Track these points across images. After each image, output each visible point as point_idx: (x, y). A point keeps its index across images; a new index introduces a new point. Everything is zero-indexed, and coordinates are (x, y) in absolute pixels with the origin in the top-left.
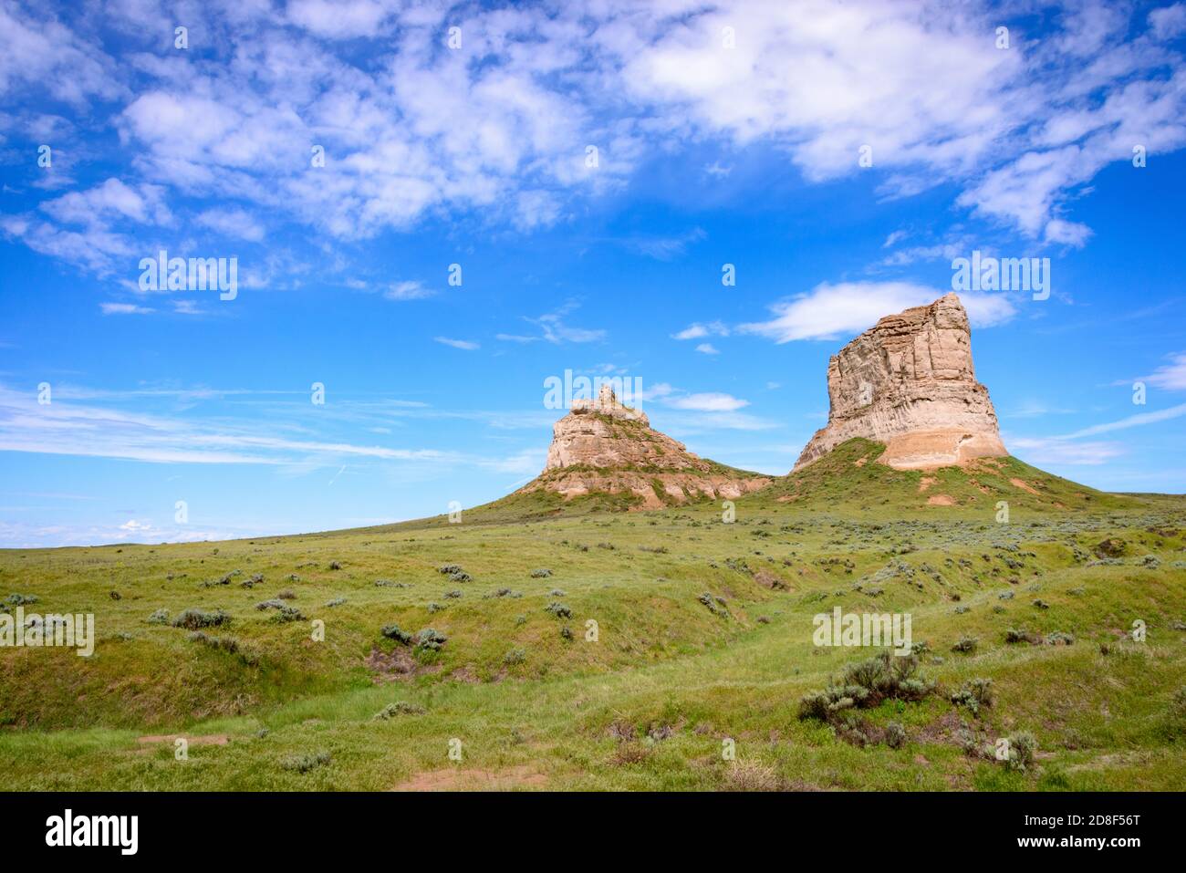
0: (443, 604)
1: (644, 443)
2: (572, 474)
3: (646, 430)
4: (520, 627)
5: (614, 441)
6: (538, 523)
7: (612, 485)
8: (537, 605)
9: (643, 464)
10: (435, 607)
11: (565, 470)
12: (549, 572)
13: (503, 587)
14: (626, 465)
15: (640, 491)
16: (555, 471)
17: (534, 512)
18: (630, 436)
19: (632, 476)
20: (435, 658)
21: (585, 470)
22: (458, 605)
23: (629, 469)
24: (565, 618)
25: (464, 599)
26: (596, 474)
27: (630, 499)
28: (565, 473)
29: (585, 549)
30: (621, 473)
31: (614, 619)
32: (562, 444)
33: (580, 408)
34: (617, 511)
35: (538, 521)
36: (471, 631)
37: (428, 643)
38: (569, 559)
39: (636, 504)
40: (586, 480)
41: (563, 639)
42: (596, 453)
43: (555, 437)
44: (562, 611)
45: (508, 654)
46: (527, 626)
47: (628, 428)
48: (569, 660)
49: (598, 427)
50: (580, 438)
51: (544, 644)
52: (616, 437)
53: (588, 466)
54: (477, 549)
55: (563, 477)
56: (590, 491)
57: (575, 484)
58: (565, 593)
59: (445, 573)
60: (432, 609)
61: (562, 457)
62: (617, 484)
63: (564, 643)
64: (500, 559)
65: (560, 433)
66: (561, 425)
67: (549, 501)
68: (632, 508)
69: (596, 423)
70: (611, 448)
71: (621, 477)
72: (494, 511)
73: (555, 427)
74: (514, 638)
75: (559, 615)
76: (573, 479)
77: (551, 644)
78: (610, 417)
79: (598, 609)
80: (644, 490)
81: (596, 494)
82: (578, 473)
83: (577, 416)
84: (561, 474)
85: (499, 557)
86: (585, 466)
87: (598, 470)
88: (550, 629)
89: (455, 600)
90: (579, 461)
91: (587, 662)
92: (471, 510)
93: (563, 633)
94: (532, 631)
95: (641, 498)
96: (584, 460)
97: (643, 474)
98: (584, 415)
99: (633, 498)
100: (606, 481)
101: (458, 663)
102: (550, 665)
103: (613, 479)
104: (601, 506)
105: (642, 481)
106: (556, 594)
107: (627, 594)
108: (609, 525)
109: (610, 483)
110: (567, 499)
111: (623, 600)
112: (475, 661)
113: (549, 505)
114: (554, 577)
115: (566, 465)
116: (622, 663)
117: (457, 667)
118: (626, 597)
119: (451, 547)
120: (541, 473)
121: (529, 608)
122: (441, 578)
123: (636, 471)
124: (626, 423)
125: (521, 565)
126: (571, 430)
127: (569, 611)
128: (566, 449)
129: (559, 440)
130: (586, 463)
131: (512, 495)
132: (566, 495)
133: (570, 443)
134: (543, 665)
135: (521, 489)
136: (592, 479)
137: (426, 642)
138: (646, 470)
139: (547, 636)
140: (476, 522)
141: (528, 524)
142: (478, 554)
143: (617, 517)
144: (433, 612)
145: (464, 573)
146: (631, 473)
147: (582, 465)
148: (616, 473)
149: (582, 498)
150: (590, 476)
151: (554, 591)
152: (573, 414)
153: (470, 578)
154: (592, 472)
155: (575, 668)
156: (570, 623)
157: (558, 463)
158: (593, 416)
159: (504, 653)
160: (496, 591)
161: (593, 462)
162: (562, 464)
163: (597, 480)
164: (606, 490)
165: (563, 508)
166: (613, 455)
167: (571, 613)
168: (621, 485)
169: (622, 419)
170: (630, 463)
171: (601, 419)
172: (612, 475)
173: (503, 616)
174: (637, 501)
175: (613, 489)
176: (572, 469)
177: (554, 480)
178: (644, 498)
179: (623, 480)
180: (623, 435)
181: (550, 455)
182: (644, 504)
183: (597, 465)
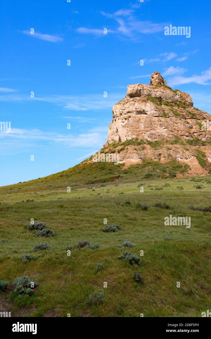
0: (34, 255)
1: (189, 121)
2: (129, 147)
3: (191, 109)
4: (99, 273)
5: (163, 119)
6: (102, 188)
7: (162, 156)
8: (112, 255)
9: (187, 138)
10: (28, 258)
11: (124, 144)
12: (118, 227)
13: (83, 240)
14: (174, 139)
15: (186, 161)
16: (115, 145)
17: (98, 179)
18: (177, 115)
19: (178, 148)
20: (29, 302)
21: (139, 144)
22: (47, 257)
23: (176, 142)
24: (136, 266)
25: (51, 251)
26: (148, 147)
27: (177, 167)
28: (122, 147)
29: (145, 209)
30: (170, 146)
31: (176, 267)
32: (119, 123)
33: (134, 92)
34: (166, 178)
35: (102, 186)
36: (59, 278)
37: (23, 289)
38: (133, 217)
39: (183, 172)
40: (140, 152)
41: (135, 283)
42: (149, 129)
43: (114, 117)
44: (134, 259)
45: (90, 296)
46: (105, 272)
47: (176, 108)
48: (141, 301)
49: (149, 107)
50: (135, 117)
51: (120, 288)
52: (165, 115)
53: (142, 140)
54: (56, 210)
55: (121, 150)
56: (144, 161)
57: (131, 155)
58: (134, 244)
59: (32, 230)
60: (25, 260)
61: (120, 133)
62: (166, 155)
63: (136, 287)
64: (77, 218)
65: (118, 114)
66: (118, 106)
67: (110, 170)
68: (179, 175)
69: (148, 104)
70: (161, 125)
71: (169, 149)
72: (65, 178)
73: (114, 108)
74: (95, 283)
75: (131, 263)
76: (129, 152)
77: (125, 288)
78: (160, 99)
79: (162, 258)
80: (189, 160)
81: (149, 163)
82: (133, 147)
83: (132, 99)
84: (120, 148)
85: (76, 215)
86: (139, 141)
87: (150, 143)
88: (123, 275)
89: (43, 251)
90: (134, 136)
91: (156, 303)
92: (46, 178)
93: (135, 278)
94: (109, 276)
95: (187, 167)
96: (138, 135)
97: (188, 146)
98: (138, 98)
99: (179, 167)
100: (157, 152)
101: (49, 306)
102: (126, 306)
103: (163, 151)
104: (153, 173)
105: (187, 153)
106: (126, 245)
107: (185, 245)
108: (161, 189)
109: (160, 155)
110: (125, 168)
111: (182, 251)
112: (63, 303)
113: (110, 173)
114: (121, 232)
115: (124, 140)
116: (186, 305)
117: (48, 309)
118: (184, 248)
119: (34, 208)
120: (103, 147)
121: (105, 258)
122: (29, 234)
123: (182, 144)
124: (173, 104)
125: (94, 222)
126: (127, 110)
127: (139, 260)
128: (123, 126)
129: (117, 119)
130: (140, 138)
131: (79, 165)
132: (123, 165)
133: (126, 121)
134: (119, 306)
135: (86, 160)
136: (145, 151)
137: (21, 288)
138: (190, 143)
139: (121, 280)
140: (50, 187)
141: (94, 188)
142: (58, 214)
143: (168, 182)
144: (26, 263)
145: (48, 229)
146: (178, 146)
147: (137, 139)
148: (165, 146)
149: (137, 166)
150: (144, 148)
151: (125, 243)
152: (129, 98)
153: (54, 233)
154: (145, 145)
155: (146, 309)
156: (140, 270)
157: (117, 139)
158: (145, 99)
159: (87, 295)
160: (77, 244)
161: (146, 137)
162: (120, 139)
163: (149, 152)
164: (156, 160)
165: (121, 175)
166: (162, 131)
167: (141, 261)
168: (170, 155)
169: (170, 101)
170: (176, 137)
171: (152, 101)
172: (162, 148)
173: (84, 264)
174: (184, 168)
175: (162, 159)
176: (129, 143)
177: (113, 152)
178: (189, 166)
179: (171, 152)
180: (171, 114)
181: (110, 132)
182: (190, 172)
183: (149, 139)
